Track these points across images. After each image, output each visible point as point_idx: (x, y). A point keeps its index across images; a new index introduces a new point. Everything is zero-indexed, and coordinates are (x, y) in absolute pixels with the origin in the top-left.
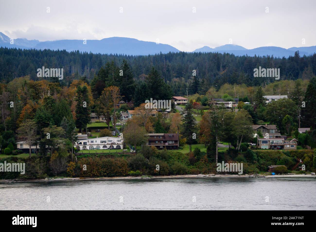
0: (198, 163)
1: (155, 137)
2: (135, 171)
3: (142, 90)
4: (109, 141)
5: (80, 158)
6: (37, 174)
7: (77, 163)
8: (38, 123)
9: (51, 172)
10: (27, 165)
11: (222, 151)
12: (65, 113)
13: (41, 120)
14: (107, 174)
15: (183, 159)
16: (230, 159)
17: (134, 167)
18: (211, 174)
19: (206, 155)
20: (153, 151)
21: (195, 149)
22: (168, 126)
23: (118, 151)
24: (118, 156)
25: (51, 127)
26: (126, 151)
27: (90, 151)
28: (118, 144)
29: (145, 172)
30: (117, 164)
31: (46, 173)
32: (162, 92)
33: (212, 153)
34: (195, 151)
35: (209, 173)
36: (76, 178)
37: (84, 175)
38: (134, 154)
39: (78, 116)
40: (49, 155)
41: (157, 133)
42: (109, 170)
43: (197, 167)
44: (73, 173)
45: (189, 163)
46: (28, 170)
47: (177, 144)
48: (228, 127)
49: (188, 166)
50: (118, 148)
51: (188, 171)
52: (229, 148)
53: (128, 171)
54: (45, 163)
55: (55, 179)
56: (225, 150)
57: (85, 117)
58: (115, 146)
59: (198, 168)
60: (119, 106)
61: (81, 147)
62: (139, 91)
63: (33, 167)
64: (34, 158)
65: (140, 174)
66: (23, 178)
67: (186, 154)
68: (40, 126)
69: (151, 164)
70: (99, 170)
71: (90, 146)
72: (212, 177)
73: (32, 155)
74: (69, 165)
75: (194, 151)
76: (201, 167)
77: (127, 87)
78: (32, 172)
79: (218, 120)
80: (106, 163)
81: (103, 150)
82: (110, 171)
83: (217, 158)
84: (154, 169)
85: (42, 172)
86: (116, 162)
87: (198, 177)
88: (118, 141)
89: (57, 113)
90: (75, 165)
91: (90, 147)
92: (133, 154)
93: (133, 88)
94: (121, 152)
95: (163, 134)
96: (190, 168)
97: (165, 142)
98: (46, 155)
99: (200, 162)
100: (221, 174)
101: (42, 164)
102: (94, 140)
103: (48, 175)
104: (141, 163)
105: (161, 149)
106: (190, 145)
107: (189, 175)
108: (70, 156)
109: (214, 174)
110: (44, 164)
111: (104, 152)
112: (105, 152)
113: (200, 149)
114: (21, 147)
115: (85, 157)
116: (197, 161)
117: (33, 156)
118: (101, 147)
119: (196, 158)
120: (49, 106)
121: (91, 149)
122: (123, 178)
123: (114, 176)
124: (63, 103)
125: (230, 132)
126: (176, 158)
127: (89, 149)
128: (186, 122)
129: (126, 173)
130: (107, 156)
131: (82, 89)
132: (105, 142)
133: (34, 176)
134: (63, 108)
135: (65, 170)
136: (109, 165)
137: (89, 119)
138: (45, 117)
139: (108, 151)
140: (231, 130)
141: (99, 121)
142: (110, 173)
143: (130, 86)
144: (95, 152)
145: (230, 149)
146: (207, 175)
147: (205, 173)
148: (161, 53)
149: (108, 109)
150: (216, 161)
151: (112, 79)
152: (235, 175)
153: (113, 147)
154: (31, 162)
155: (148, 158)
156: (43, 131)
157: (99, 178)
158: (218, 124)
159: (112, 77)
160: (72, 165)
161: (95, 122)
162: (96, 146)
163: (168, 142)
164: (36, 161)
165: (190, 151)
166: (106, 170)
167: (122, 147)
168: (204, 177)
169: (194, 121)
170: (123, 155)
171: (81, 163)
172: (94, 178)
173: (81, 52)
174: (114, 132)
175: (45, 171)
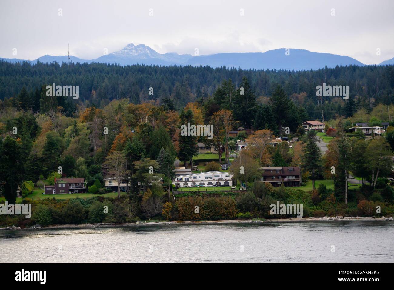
0: (323, 203)
1: (272, 171)
2: (245, 213)
3: (264, 113)
4: (216, 177)
5: (178, 197)
6: (126, 217)
7: (174, 203)
8: (128, 155)
9: (144, 214)
10: (115, 206)
11: (354, 188)
12: (164, 143)
13: (132, 151)
14: (211, 217)
15: (304, 199)
16: (363, 197)
17: (243, 208)
18: (338, 217)
19: (333, 193)
20: (267, 188)
21: (320, 185)
22: (290, 157)
23: (225, 189)
24: (225, 195)
25: (143, 161)
26: (234, 188)
27: (190, 189)
28: (226, 179)
29: (257, 214)
30: (222, 205)
31: (137, 215)
32: (289, 116)
33: (341, 190)
34: (320, 188)
35: (337, 215)
36: (172, 222)
37: (182, 218)
38: (245, 192)
39: (181, 147)
40: (141, 193)
41: (276, 166)
42: (213, 211)
43: (321, 208)
44: (169, 215)
45: (312, 203)
46: (115, 213)
47: (299, 179)
48: (361, 158)
49: (311, 206)
50: (226, 184)
51: (310, 213)
52: (362, 184)
53: (236, 213)
54: (136, 203)
55: (147, 223)
56: (357, 188)
57: (190, 148)
58: (222, 183)
59: (324, 209)
60: (237, 133)
61: (182, 184)
62: (261, 115)
63: (122, 208)
64: (123, 197)
65: (250, 217)
66: (109, 221)
67: (308, 192)
68: (131, 159)
69: (265, 205)
70: (200, 212)
71: (192, 182)
72: (340, 219)
73: (122, 194)
74: (164, 206)
75: (318, 188)
76: (327, 207)
77: (248, 111)
78: (120, 214)
79: (347, 150)
80: (210, 203)
81: (208, 187)
82: (214, 213)
83: (346, 197)
84: (268, 211)
85: (133, 214)
86: (222, 202)
87: (322, 220)
88: (227, 177)
89: (155, 144)
90: (172, 206)
91: (192, 184)
92: (243, 193)
93: (255, 111)
94: (229, 190)
95: (281, 168)
96: (313, 209)
97: (284, 177)
98: (138, 194)
99: (325, 201)
100: (351, 217)
101: (132, 205)
102: (198, 175)
103: (140, 218)
104: (252, 203)
105: (278, 186)
106: (314, 181)
107: (312, 218)
108: (167, 196)
109: (343, 217)
110: (135, 205)
111: (207, 190)
112: (209, 189)
113: (326, 186)
114: (110, 185)
115: (185, 196)
116: (322, 200)
117: (123, 196)
118: (206, 184)
119: (320, 196)
120: (145, 135)
121: (194, 186)
122: (230, 221)
123: (219, 219)
124: (162, 131)
125: (363, 164)
126: (296, 197)
127: (191, 187)
128: (307, 152)
129: (233, 216)
130: (211, 195)
131: (186, 113)
132: (210, 178)
133: (123, 219)
134: (162, 137)
135: (161, 212)
136: (212, 206)
137: (194, 150)
138: (137, 148)
139: (212, 189)
140: (365, 162)
141: (210, 152)
142: (214, 215)
143: (251, 110)
144: (197, 190)
145: (364, 185)
146: (334, 218)
147: (332, 216)
148: (326, 67)
149: (218, 138)
150: (345, 200)
151: (230, 100)
152: (368, 218)
153: (220, 183)
154: (120, 202)
155: (261, 198)
156: (134, 165)
157: (200, 222)
158: (347, 155)
159: (229, 98)
160: (168, 206)
161: (205, 153)
162: (199, 182)
163: (287, 177)
164: (125, 202)
165: (314, 188)
166: (209, 212)
167: (230, 183)
168: (330, 220)
169: (318, 151)
170: (231, 194)
171: (179, 204)
172: (195, 222)
173: (228, 68)
174: (226, 165)
175: (136, 213)
